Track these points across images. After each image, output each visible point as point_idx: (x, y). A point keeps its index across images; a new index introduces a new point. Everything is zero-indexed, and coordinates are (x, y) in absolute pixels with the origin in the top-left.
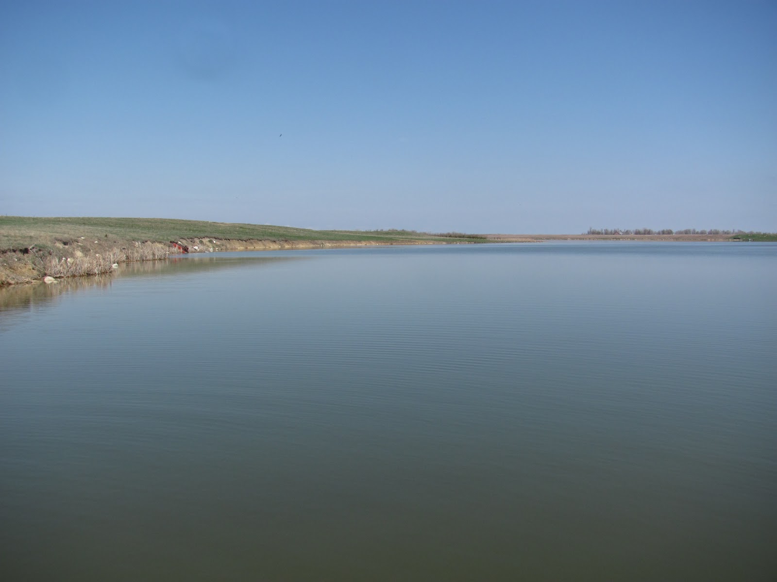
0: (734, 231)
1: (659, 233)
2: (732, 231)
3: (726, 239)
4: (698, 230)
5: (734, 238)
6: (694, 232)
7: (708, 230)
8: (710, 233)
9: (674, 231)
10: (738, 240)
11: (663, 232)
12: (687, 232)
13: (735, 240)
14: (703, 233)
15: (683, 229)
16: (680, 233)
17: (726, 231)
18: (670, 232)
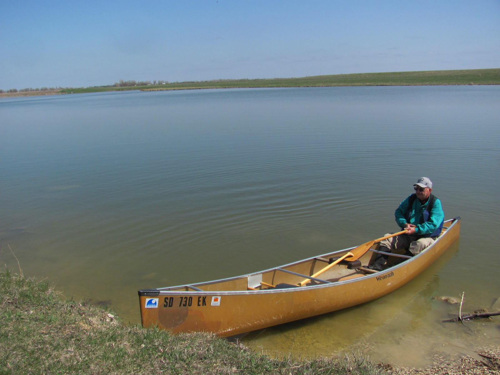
0: (56, 87)
1: (8, 92)
2: (55, 88)
3: (57, 93)
4: (34, 88)
5: (62, 92)
6: (32, 90)
7: (40, 88)
8: (42, 90)
9: (18, 90)
10: (65, 93)
11: (11, 91)
12: (26, 90)
13: (63, 93)
14: (37, 90)
15: (24, 88)
16: (22, 91)
17: (51, 88)
18: (15, 91)
